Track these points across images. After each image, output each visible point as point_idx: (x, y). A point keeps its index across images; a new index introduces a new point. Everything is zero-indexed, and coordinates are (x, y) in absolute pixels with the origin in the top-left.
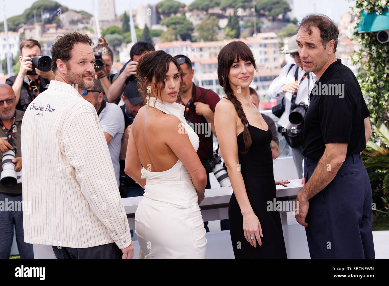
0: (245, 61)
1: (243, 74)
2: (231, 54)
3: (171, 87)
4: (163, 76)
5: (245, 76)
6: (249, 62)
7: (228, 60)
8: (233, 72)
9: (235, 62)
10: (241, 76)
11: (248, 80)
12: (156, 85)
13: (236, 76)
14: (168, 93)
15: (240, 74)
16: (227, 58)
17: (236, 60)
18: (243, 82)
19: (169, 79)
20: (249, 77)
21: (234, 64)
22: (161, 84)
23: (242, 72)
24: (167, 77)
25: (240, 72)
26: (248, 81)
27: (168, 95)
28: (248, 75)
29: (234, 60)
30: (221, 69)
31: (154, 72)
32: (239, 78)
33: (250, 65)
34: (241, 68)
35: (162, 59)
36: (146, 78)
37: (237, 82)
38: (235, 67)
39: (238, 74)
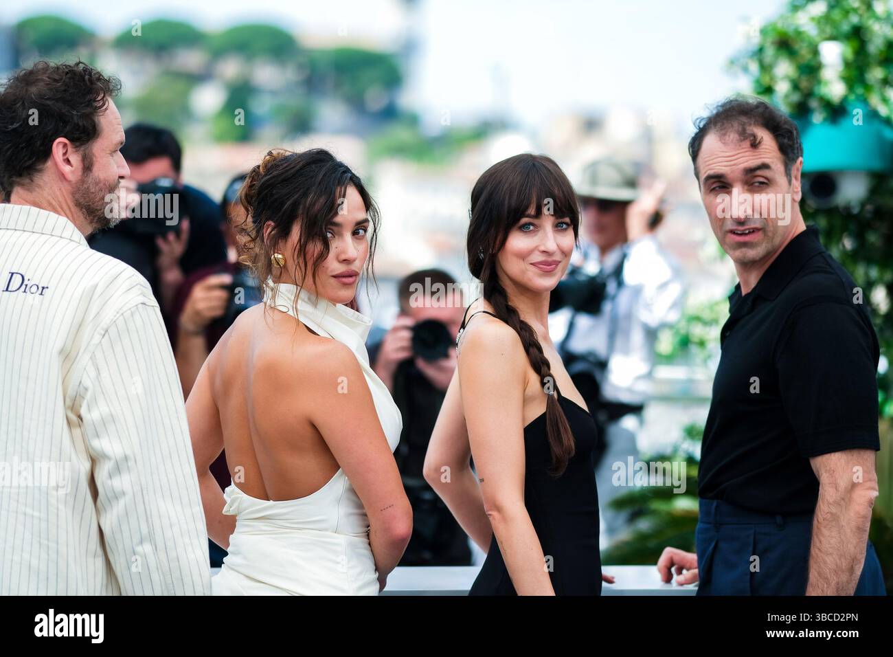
0: (557, 218)
1: (544, 254)
2: (519, 193)
3: (343, 257)
4: (326, 225)
5: (550, 259)
6: (567, 220)
7: (509, 207)
8: (517, 242)
9: (529, 216)
10: (537, 257)
11: (556, 271)
12: (302, 250)
13: (523, 256)
14: (334, 273)
15: (537, 253)
16: (506, 202)
17: (532, 211)
18: (541, 276)
19: (341, 235)
20: (557, 263)
21: (524, 220)
22: (315, 248)
23: (542, 248)
24: (335, 228)
25: (537, 247)
26: (554, 275)
27: (333, 281)
28: (558, 257)
29: (527, 207)
30: (482, 229)
31: (300, 211)
32: (531, 264)
33: (566, 229)
34: (540, 234)
35: (324, 175)
36: (273, 224)
37: (524, 272)
38: (524, 228)
39: (530, 252)
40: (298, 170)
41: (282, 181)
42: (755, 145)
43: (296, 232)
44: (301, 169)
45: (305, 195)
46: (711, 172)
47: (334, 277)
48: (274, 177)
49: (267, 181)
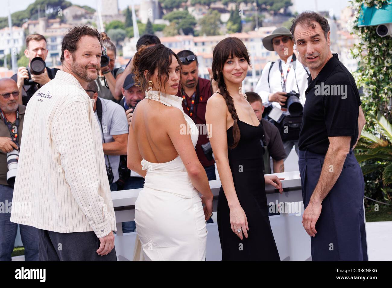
0: (239, 58)
1: (237, 71)
2: (225, 51)
3: (174, 79)
4: (167, 69)
5: (239, 72)
6: (243, 58)
7: (223, 56)
8: (227, 67)
9: (229, 59)
10: (234, 72)
11: (241, 76)
12: (159, 78)
13: (230, 72)
14: (171, 85)
15: (234, 70)
16: (222, 54)
17: (230, 57)
18: (236, 78)
19: (172, 72)
20: (242, 73)
21: (228, 60)
22: (164, 77)
23: (235, 69)
24: (170, 70)
25: (234, 68)
26: (240, 78)
28: (241, 71)
29: (228, 56)
30: (216, 64)
31: (157, 65)
32: (233, 74)
33: (243, 62)
34: (234, 64)
35: (164, 52)
36: (148, 71)
37: (231, 77)
38: (228, 63)
39: (232, 70)
40: (154, 52)
41: (149, 56)
42: (313, 28)
43: (156, 73)
44: (155, 51)
45: (158, 60)
46: (300, 39)
47: (171, 86)
48: (146, 55)
49: (143, 57)
